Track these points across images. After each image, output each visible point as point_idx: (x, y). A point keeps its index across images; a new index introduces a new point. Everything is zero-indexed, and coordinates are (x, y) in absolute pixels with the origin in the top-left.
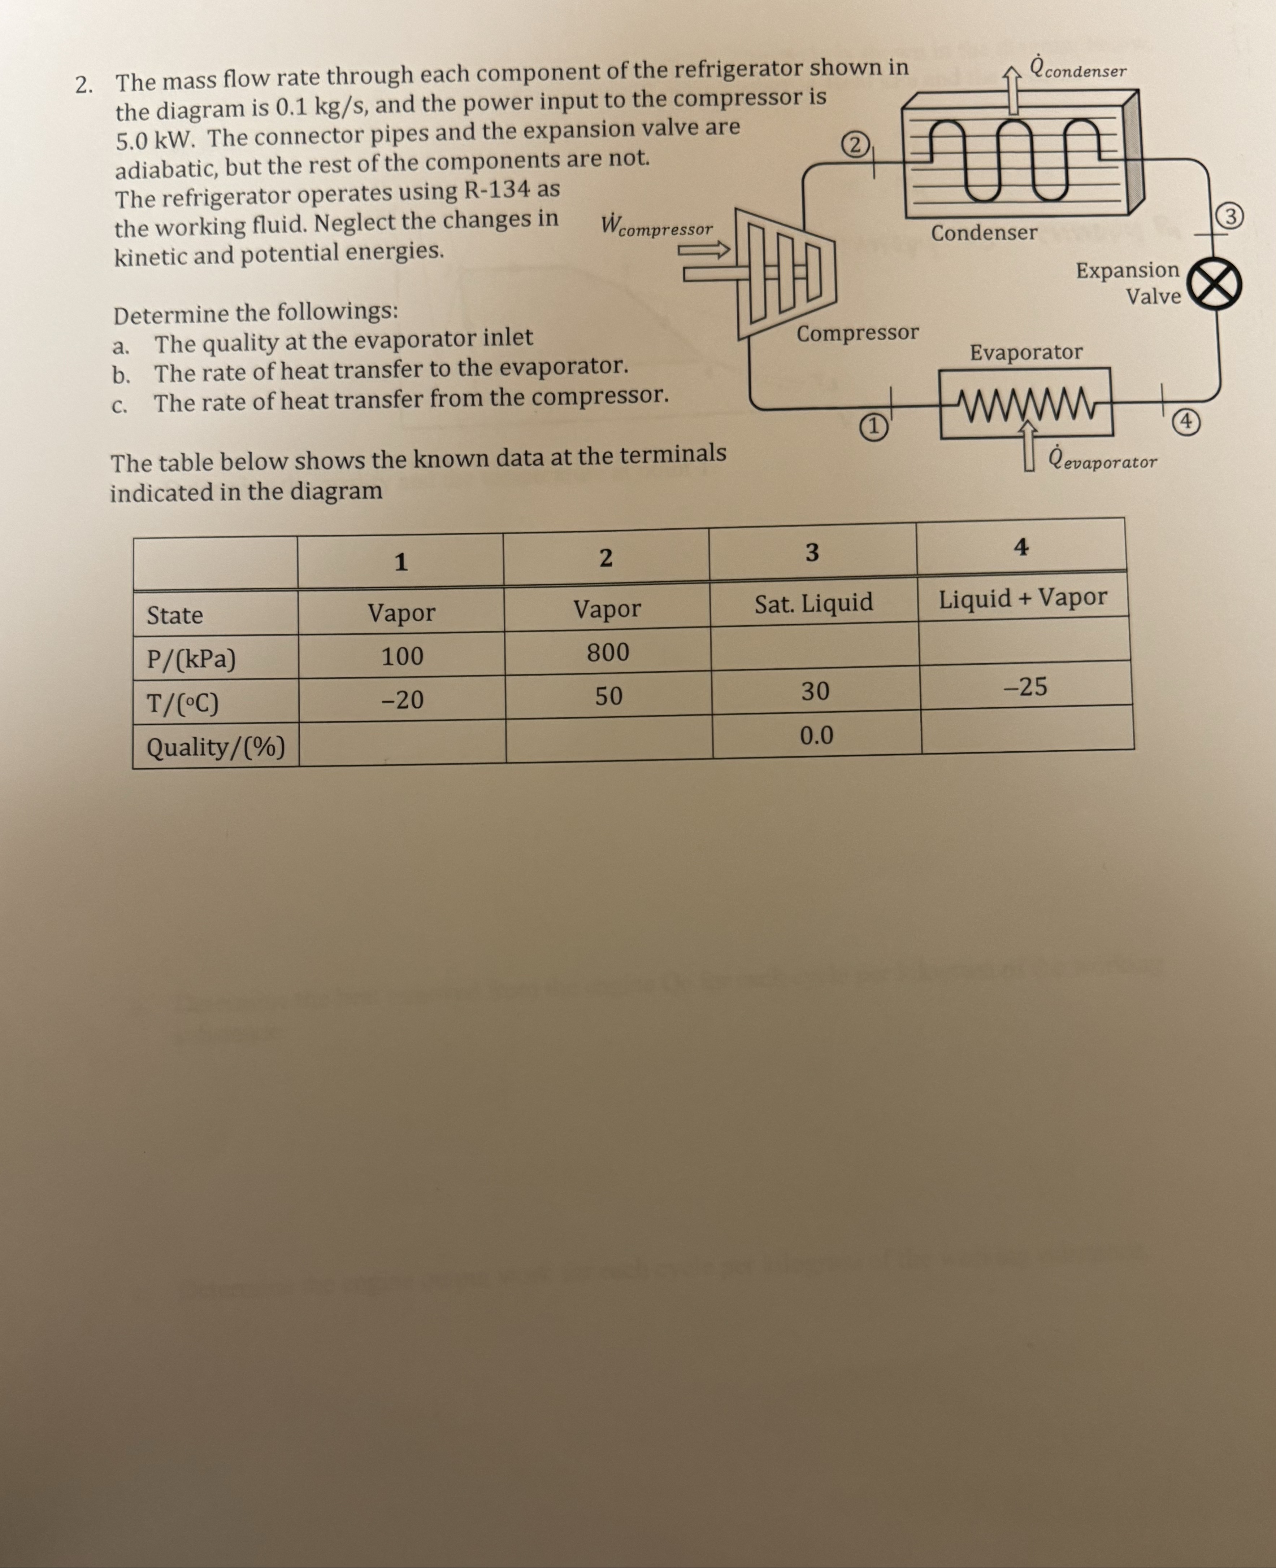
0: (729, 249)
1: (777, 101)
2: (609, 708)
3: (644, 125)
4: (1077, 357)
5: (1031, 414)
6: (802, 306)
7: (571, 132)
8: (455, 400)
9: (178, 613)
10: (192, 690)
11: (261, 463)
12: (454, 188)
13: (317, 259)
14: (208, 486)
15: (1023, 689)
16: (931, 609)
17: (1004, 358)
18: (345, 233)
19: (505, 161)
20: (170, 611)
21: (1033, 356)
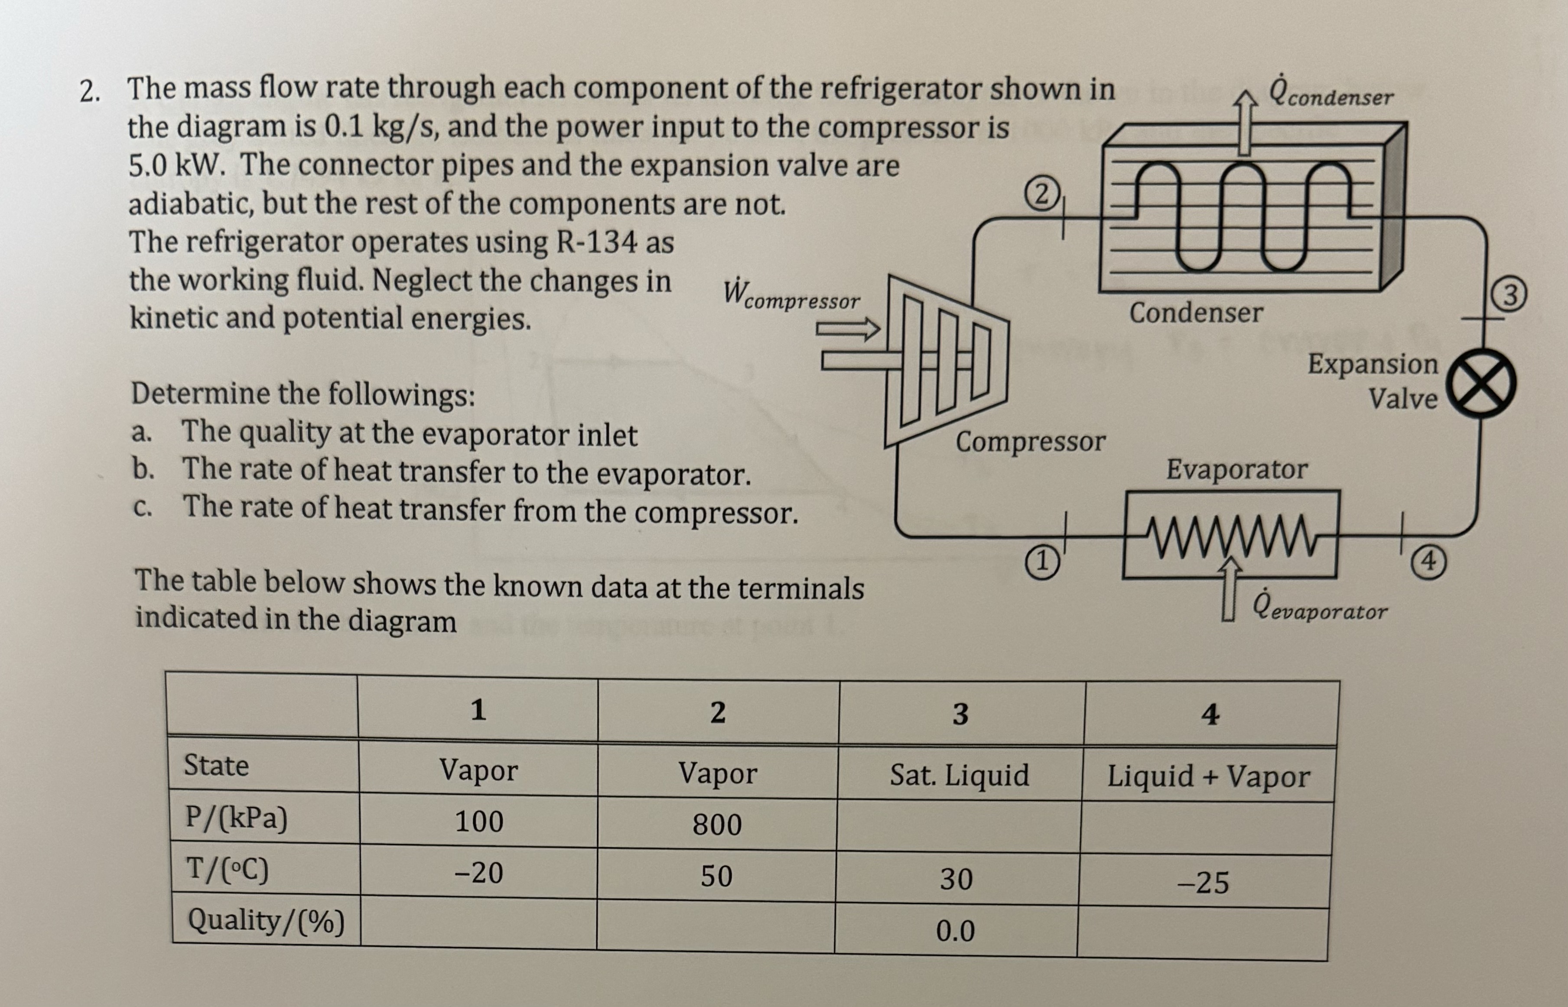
0: (878, 329)
1: (947, 133)
2: (716, 892)
3: (781, 162)
4: (1300, 476)
5: (1236, 549)
6: (965, 405)
7: (689, 168)
8: (543, 513)
9: (220, 762)
10: (238, 853)
11: (313, 585)
12: (544, 238)
13: (376, 326)
14: (250, 610)
15: (1201, 884)
16: (1097, 787)
17: (1208, 476)
18: (410, 293)
19: (607, 205)
20: (211, 760)
21: (1244, 474)
